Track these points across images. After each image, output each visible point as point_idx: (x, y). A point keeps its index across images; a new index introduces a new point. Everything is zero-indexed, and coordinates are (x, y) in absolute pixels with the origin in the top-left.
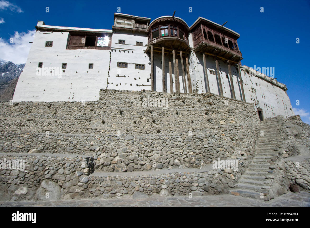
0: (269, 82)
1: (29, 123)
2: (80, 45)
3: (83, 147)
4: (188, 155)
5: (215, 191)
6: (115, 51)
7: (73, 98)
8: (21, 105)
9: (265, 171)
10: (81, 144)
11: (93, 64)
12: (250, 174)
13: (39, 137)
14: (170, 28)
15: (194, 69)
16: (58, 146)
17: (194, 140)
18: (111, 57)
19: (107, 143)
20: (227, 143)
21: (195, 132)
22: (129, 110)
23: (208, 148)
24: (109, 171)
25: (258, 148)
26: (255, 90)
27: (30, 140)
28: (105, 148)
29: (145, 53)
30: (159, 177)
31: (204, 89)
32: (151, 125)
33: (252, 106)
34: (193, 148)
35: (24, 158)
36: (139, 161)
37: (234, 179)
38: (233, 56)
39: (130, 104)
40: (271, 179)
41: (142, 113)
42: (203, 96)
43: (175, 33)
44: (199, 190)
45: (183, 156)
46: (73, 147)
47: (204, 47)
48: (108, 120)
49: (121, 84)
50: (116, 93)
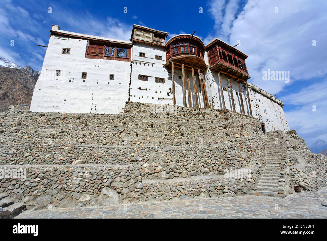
0: (269, 99)
1: (62, 135)
2: (99, 55)
3: (124, 158)
4: (215, 164)
5: (242, 192)
6: (136, 63)
7: (95, 109)
8: (48, 115)
9: (277, 176)
10: (122, 156)
11: (114, 75)
12: (266, 179)
13: (80, 149)
14: (190, 46)
15: (210, 86)
16: (100, 157)
17: (219, 151)
18: (131, 69)
19: (148, 154)
20: (244, 154)
21: (217, 144)
22: (159, 124)
23: (231, 158)
24: (154, 179)
25: (267, 158)
26: (259, 106)
27: (71, 152)
28: (146, 158)
29: (164, 67)
30: (198, 183)
31: (219, 105)
32: (180, 137)
33: (258, 121)
34: (219, 158)
35: (81, 168)
36: (177, 170)
37: (255, 183)
38: (242, 75)
39: (157, 117)
40: (283, 182)
41: (171, 127)
42: (219, 111)
43: (194, 51)
44: (230, 192)
45: (211, 165)
46: (115, 159)
47: (219, 66)
48: (141, 133)
49: (143, 97)
50: (141, 106)
